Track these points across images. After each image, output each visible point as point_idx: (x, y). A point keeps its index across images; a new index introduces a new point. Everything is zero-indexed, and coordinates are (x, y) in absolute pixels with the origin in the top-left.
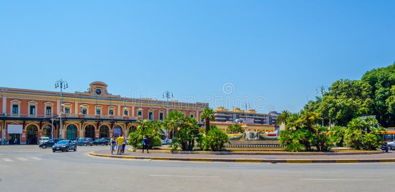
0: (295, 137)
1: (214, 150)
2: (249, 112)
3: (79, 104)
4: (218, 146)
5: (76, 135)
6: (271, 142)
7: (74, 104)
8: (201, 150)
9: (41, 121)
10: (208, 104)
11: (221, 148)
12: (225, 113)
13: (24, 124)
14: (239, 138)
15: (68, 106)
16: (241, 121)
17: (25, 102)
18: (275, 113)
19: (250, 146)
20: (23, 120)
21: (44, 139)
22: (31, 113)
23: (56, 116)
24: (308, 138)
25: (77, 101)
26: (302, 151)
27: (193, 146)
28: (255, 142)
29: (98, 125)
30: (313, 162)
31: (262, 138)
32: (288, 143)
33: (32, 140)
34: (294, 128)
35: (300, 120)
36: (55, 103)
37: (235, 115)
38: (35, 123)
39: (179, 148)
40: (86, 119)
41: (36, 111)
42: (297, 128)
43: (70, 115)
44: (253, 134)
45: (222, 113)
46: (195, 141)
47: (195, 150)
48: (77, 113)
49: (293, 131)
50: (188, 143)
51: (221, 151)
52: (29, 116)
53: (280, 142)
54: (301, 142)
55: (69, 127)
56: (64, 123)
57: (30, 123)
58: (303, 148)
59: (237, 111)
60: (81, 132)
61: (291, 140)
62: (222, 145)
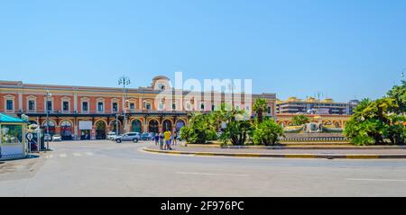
0: (363, 128)
1: (266, 145)
2: (326, 102)
3: (143, 99)
4: (270, 140)
5: (140, 130)
6: (335, 135)
7: (138, 99)
8: (253, 144)
9: (108, 116)
10: (275, 95)
11: (274, 142)
12: (298, 104)
13: (93, 121)
14: (299, 131)
15: (132, 102)
16: (314, 112)
17: (93, 99)
18: (357, 101)
19: (310, 139)
20: (93, 117)
21: (111, 135)
22: (99, 110)
23: (122, 112)
24: (378, 129)
25: (141, 96)
26: (371, 144)
27: (244, 140)
28: (317, 135)
29: (161, 120)
30: (380, 157)
31: (325, 130)
32: (354, 136)
33: (101, 135)
34: (363, 119)
35: (368, 108)
36: (121, 99)
37: (309, 106)
38: (103, 119)
39: (229, 142)
40: (149, 114)
41: (103, 107)
42: (366, 117)
43: (134, 111)
44: (315, 126)
45: (294, 103)
46: (247, 135)
47: (247, 144)
48: (141, 109)
49: (361, 122)
50: (239, 137)
51: (273, 145)
52: (98, 112)
53: (344, 134)
54: (370, 134)
55: (134, 123)
56: (128, 119)
57: (98, 119)
58: (372, 142)
59: (311, 101)
60: (145, 126)
61: (358, 131)
62: (275, 139)
